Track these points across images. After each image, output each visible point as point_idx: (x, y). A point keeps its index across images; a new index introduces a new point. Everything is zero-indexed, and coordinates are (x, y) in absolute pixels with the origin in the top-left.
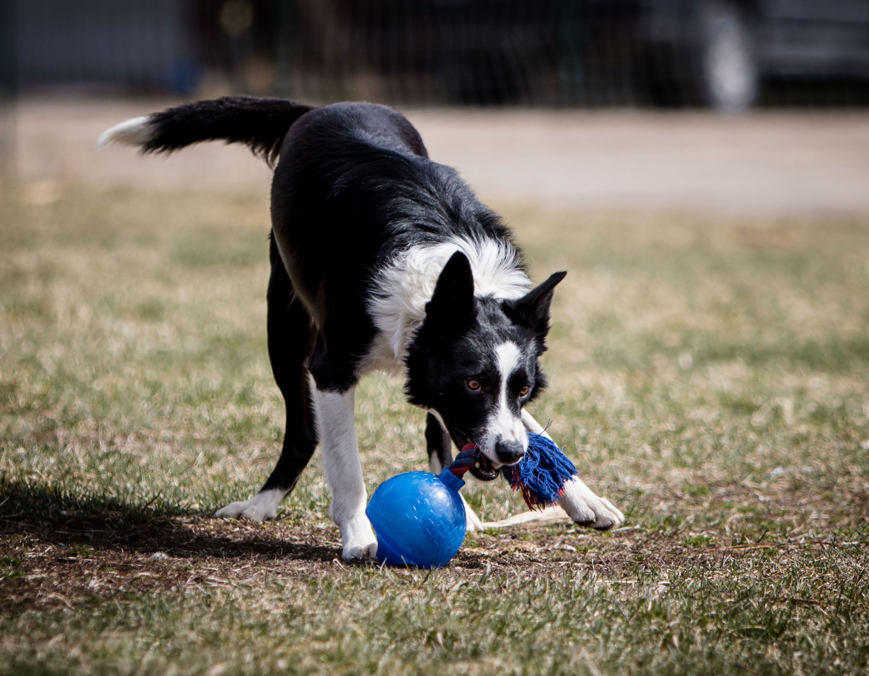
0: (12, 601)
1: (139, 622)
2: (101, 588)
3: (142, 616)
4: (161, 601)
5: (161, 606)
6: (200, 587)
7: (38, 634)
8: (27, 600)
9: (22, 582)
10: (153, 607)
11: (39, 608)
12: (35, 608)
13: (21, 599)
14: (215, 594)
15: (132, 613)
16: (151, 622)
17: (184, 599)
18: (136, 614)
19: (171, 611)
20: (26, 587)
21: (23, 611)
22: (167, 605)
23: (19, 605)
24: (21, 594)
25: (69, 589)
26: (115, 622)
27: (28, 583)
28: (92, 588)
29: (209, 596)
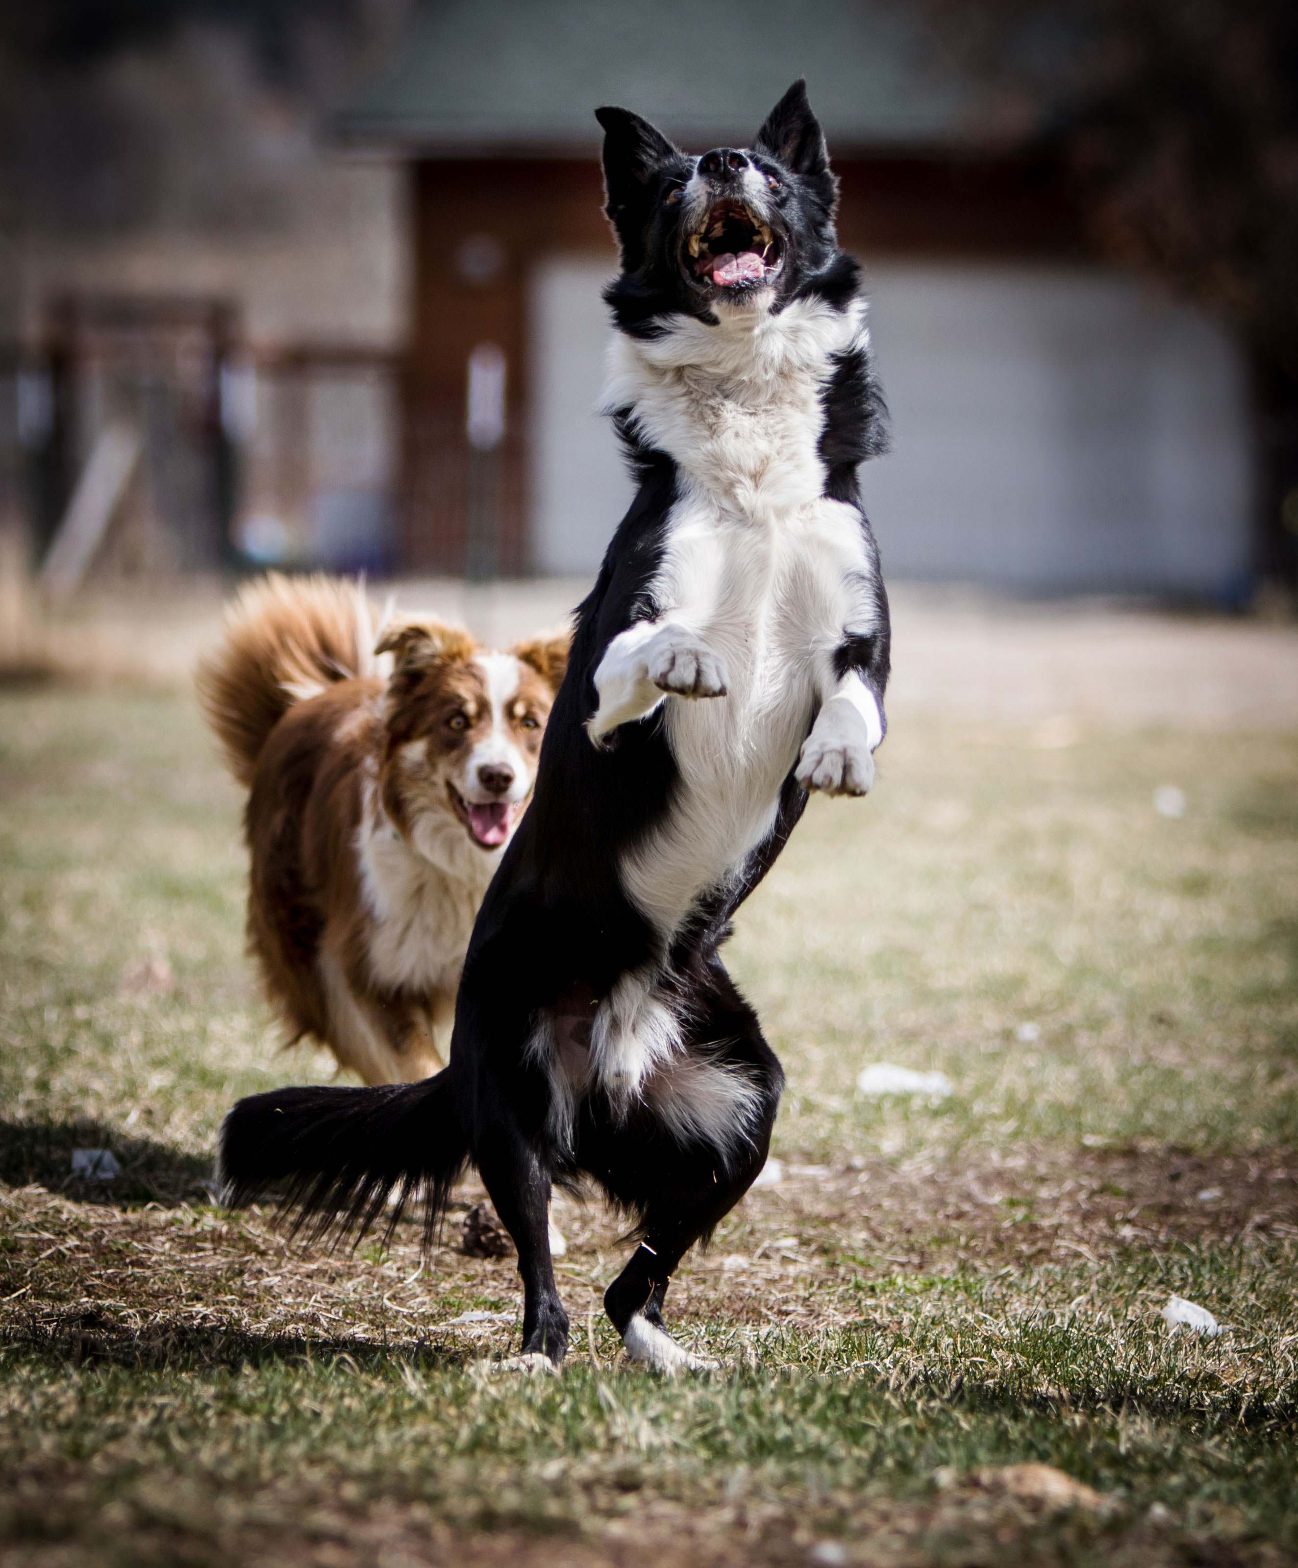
0: (1021, 1252)
1: (1184, 1279)
2: (1136, 1237)
3: (1189, 1273)
4: (1212, 1254)
5: (1213, 1260)
6: (1263, 1238)
7: (1056, 1295)
8: (1041, 1251)
9: (1034, 1228)
10: (1203, 1262)
11: (1057, 1261)
12: (1051, 1260)
13: (1034, 1249)
14: (1281, 1246)
15: (1175, 1270)
16: (1200, 1280)
17: (1242, 1252)
18: (1181, 1269)
19: (1226, 1268)
20: (1039, 1235)
21: (1038, 1263)
22: (1220, 1259)
23: (1030, 1258)
24: (1034, 1242)
25: (1095, 1239)
26: (1155, 1280)
27: (1041, 1229)
28: (1124, 1238)
29: (1274, 1249)
